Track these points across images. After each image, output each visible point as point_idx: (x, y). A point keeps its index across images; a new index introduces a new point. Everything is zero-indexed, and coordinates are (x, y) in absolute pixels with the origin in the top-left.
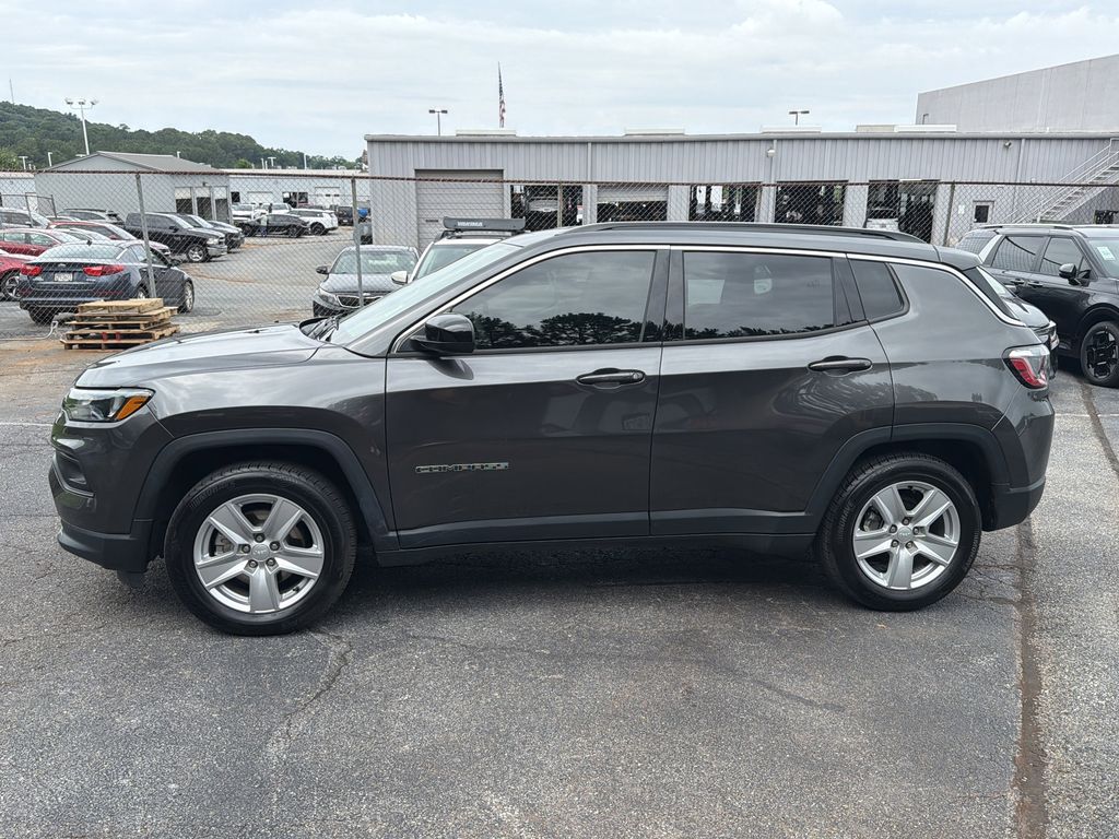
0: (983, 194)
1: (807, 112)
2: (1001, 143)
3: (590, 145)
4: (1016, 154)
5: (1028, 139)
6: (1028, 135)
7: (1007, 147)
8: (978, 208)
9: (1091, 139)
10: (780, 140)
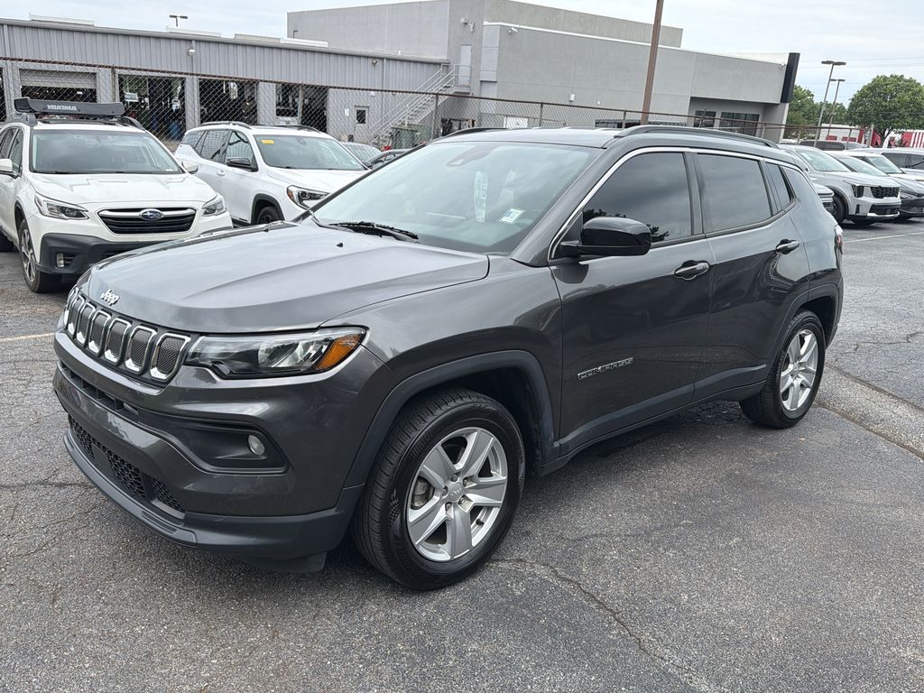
0: (362, 99)
1: (186, 18)
2: (370, 60)
3: (5, 27)
4: (381, 70)
5: (388, 59)
6: (388, 56)
7: (374, 64)
8: (358, 112)
9: (429, 63)
10: (198, 41)
